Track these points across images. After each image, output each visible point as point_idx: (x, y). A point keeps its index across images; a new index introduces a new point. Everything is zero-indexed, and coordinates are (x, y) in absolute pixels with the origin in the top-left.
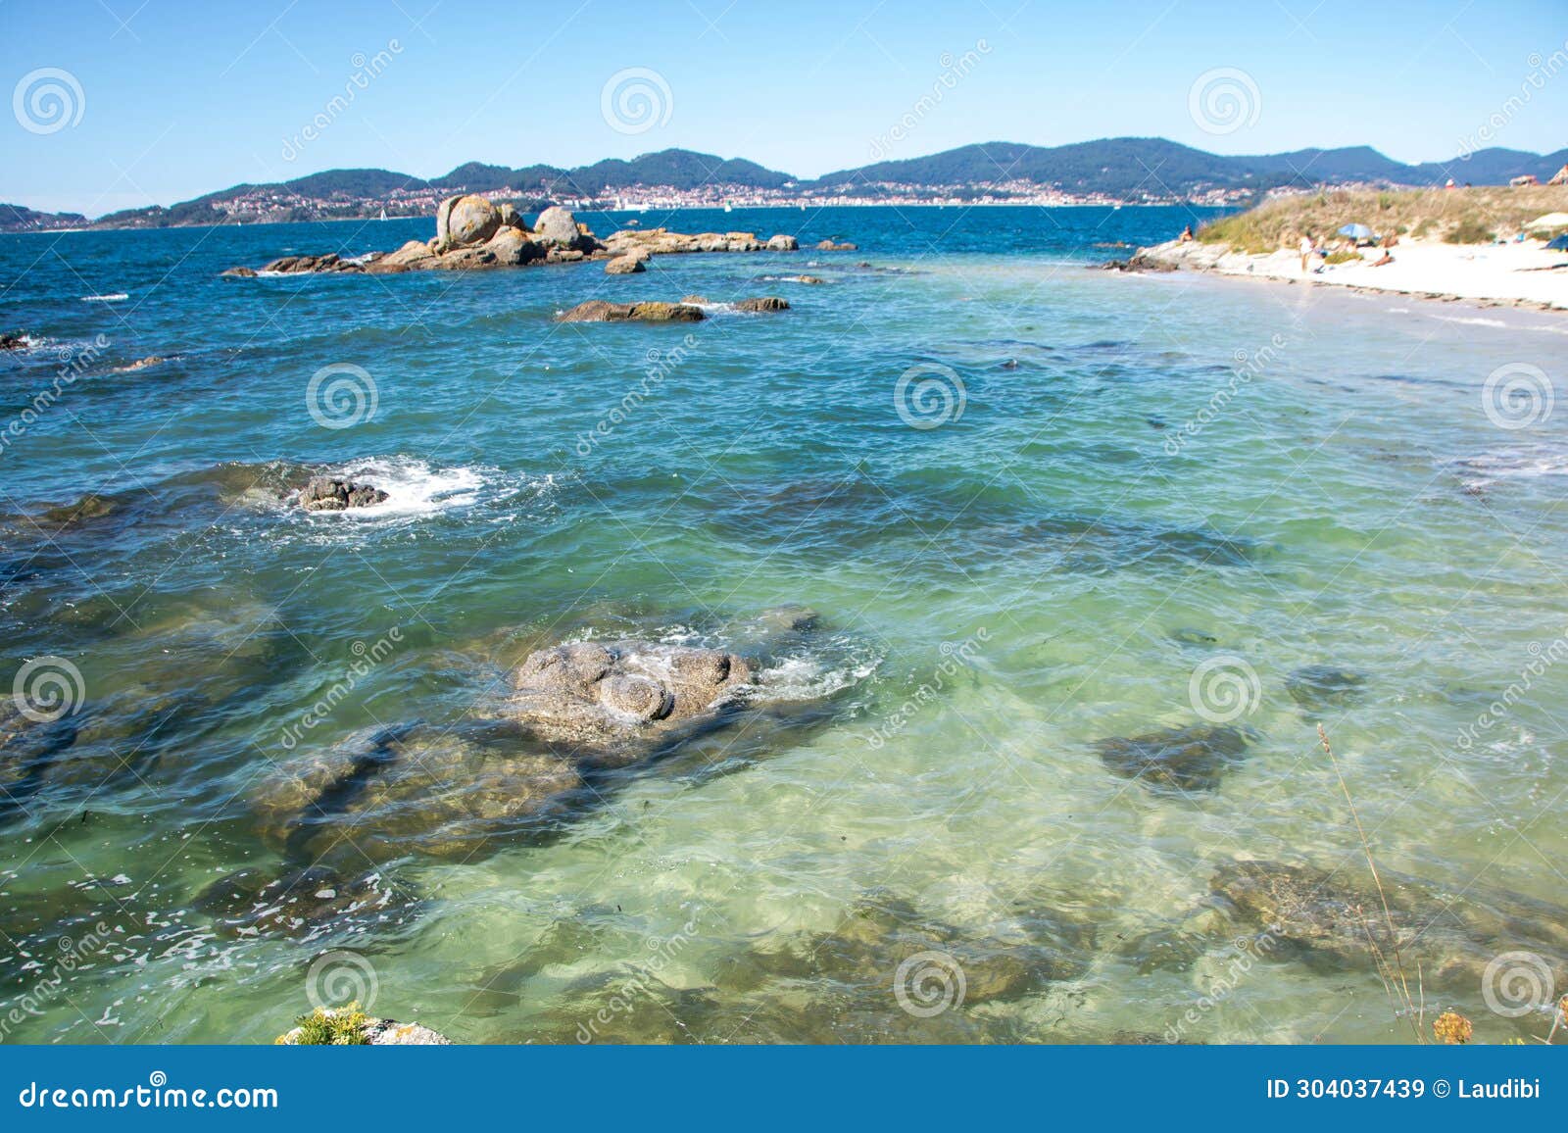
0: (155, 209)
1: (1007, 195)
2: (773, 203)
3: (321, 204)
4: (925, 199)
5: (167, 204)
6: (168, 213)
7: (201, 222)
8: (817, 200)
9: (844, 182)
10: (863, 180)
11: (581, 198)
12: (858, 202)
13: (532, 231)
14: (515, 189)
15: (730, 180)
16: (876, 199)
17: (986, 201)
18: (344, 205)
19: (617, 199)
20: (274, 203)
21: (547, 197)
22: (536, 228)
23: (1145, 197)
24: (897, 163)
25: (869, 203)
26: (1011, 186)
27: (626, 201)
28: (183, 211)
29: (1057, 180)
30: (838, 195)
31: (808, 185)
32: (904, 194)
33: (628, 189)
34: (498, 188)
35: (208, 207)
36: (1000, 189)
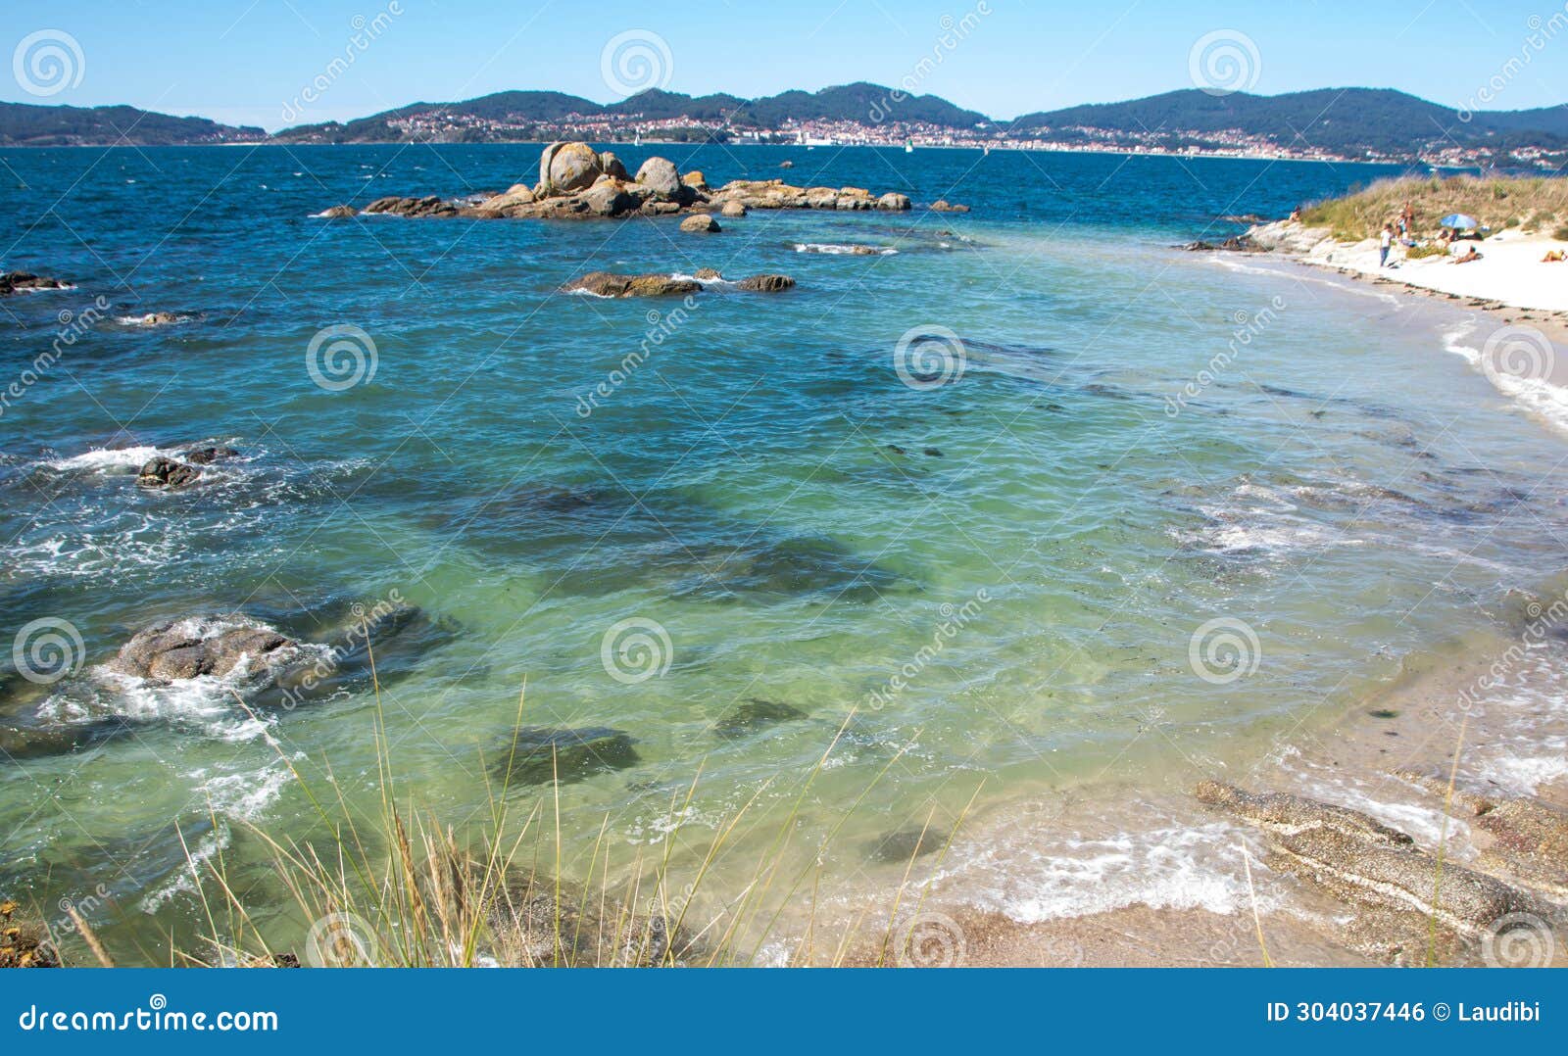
0: (333, 124)
1: (1215, 146)
2: (964, 144)
3: (495, 126)
4: (1125, 147)
5: (343, 120)
6: (344, 129)
7: (376, 139)
8: (1010, 143)
9: (1040, 125)
10: (1060, 123)
11: (760, 130)
12: (1053, 147)
13: (632, 180)
14: (693, 118)
15: (919, 118)
16: (1072, 145)
17: (1192, 152)
18: (518, 128)
19: (799, 133)
20: (449, 122)
21: (726, 127)
22: (638, 177)
23: (1369, 153)
24: (1099, 106)
25: (1065, 148)
26: (1221, 137)
27: (808, 134)
28: (359, 127)
29: (1273, 131)
30: (1032, 138)
31: (1003, 126)
32: (1104, 141)
33: (811, 123)
34: (676, 116)
35: (383, 125)
36: (1209, 139)
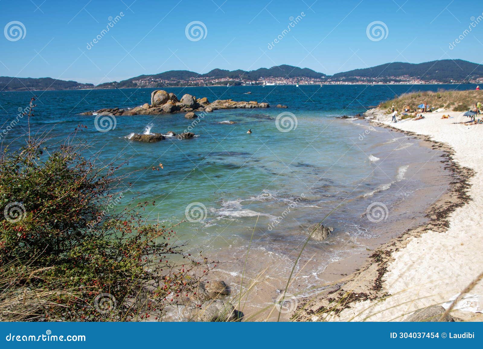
0: (115, 82)
1: (400, 81)
2: (317, 83)
3: (167, 82)
4: (370, 83)
5: (119, 81)
6: (119, 84)
7: (129, 87)
8: (332, 83)
9: (342, 76)
10: (349, 76)
11: (252, 81)
12: (347, 83)
13: (179, 101)
14: (230, 78)
15: (303, 75)
16: (353, 82)
17: (392, 83)
18: (174, 82)
19: (264, 81)
20: (152, 81)
21: (240, 80)
22: (181, 101)
23: (451, 81)
24: (361, 70)
25: (350, 84)
26: (402, 78)
27: (267, 82)
28: (123, 83)
29: (419, 75)
30: (339, 81)
31: (329, 77)
32: (363, 81)
33: (268, 78)
34: (225, 77)
35: (131, 82)
36: (398, 79)
